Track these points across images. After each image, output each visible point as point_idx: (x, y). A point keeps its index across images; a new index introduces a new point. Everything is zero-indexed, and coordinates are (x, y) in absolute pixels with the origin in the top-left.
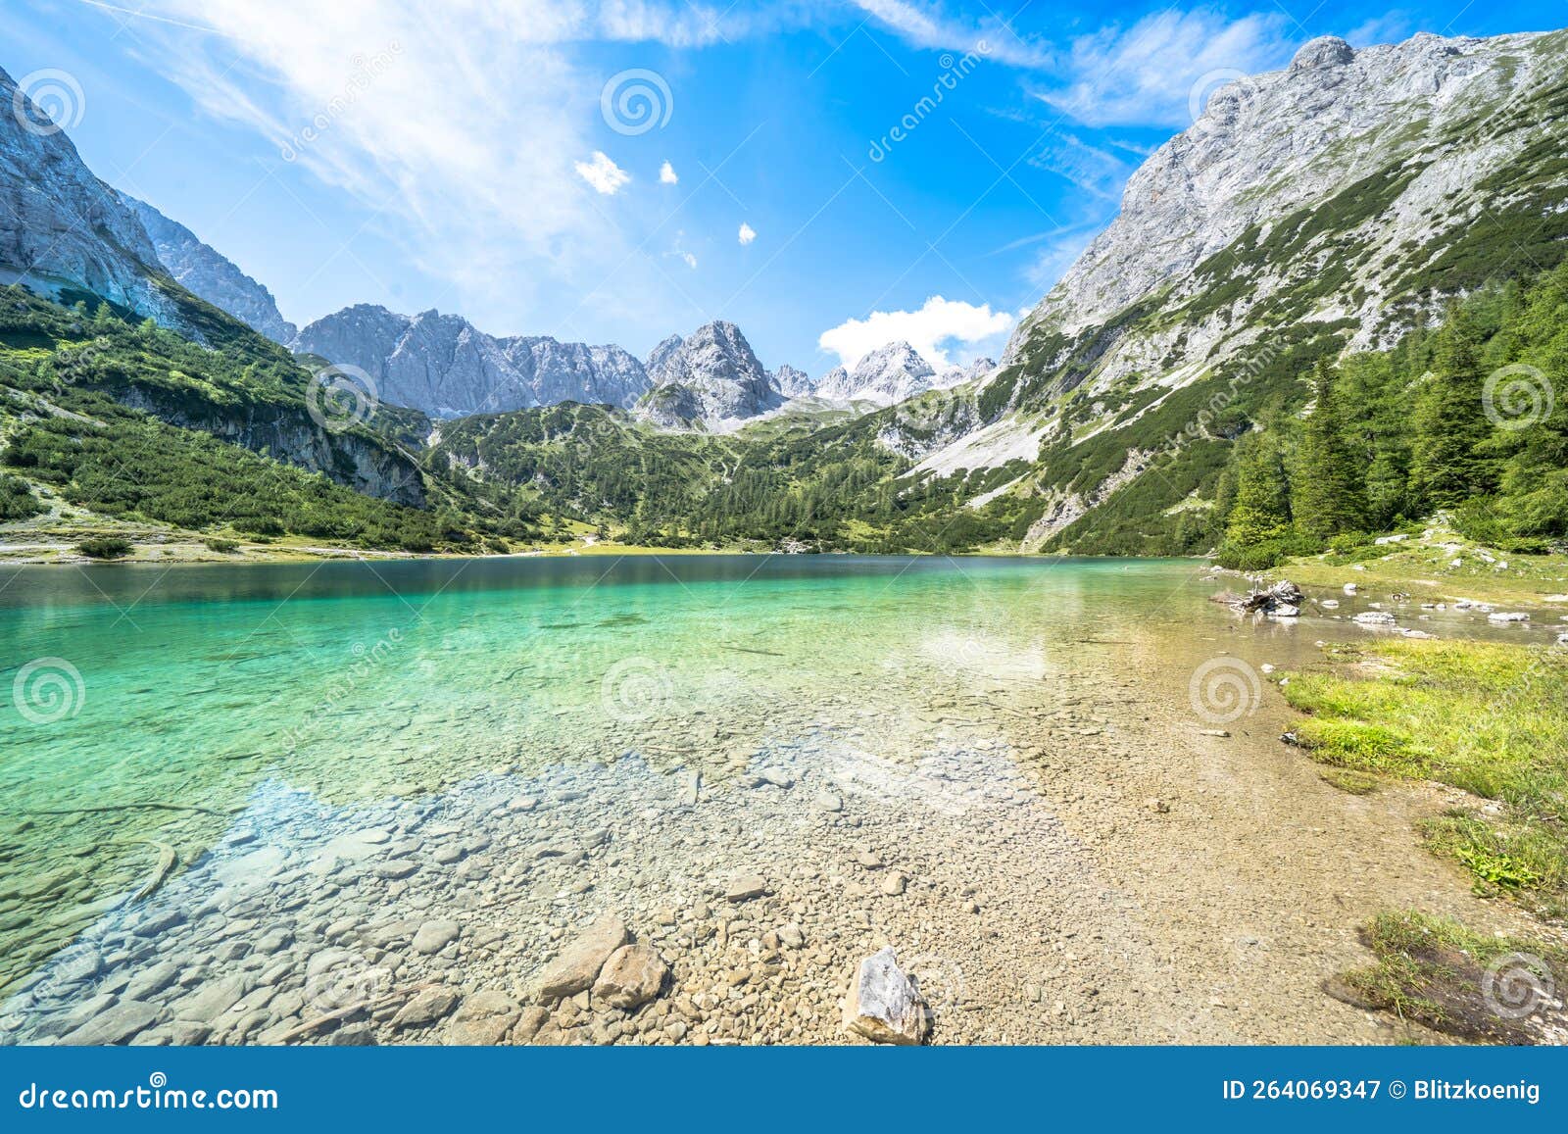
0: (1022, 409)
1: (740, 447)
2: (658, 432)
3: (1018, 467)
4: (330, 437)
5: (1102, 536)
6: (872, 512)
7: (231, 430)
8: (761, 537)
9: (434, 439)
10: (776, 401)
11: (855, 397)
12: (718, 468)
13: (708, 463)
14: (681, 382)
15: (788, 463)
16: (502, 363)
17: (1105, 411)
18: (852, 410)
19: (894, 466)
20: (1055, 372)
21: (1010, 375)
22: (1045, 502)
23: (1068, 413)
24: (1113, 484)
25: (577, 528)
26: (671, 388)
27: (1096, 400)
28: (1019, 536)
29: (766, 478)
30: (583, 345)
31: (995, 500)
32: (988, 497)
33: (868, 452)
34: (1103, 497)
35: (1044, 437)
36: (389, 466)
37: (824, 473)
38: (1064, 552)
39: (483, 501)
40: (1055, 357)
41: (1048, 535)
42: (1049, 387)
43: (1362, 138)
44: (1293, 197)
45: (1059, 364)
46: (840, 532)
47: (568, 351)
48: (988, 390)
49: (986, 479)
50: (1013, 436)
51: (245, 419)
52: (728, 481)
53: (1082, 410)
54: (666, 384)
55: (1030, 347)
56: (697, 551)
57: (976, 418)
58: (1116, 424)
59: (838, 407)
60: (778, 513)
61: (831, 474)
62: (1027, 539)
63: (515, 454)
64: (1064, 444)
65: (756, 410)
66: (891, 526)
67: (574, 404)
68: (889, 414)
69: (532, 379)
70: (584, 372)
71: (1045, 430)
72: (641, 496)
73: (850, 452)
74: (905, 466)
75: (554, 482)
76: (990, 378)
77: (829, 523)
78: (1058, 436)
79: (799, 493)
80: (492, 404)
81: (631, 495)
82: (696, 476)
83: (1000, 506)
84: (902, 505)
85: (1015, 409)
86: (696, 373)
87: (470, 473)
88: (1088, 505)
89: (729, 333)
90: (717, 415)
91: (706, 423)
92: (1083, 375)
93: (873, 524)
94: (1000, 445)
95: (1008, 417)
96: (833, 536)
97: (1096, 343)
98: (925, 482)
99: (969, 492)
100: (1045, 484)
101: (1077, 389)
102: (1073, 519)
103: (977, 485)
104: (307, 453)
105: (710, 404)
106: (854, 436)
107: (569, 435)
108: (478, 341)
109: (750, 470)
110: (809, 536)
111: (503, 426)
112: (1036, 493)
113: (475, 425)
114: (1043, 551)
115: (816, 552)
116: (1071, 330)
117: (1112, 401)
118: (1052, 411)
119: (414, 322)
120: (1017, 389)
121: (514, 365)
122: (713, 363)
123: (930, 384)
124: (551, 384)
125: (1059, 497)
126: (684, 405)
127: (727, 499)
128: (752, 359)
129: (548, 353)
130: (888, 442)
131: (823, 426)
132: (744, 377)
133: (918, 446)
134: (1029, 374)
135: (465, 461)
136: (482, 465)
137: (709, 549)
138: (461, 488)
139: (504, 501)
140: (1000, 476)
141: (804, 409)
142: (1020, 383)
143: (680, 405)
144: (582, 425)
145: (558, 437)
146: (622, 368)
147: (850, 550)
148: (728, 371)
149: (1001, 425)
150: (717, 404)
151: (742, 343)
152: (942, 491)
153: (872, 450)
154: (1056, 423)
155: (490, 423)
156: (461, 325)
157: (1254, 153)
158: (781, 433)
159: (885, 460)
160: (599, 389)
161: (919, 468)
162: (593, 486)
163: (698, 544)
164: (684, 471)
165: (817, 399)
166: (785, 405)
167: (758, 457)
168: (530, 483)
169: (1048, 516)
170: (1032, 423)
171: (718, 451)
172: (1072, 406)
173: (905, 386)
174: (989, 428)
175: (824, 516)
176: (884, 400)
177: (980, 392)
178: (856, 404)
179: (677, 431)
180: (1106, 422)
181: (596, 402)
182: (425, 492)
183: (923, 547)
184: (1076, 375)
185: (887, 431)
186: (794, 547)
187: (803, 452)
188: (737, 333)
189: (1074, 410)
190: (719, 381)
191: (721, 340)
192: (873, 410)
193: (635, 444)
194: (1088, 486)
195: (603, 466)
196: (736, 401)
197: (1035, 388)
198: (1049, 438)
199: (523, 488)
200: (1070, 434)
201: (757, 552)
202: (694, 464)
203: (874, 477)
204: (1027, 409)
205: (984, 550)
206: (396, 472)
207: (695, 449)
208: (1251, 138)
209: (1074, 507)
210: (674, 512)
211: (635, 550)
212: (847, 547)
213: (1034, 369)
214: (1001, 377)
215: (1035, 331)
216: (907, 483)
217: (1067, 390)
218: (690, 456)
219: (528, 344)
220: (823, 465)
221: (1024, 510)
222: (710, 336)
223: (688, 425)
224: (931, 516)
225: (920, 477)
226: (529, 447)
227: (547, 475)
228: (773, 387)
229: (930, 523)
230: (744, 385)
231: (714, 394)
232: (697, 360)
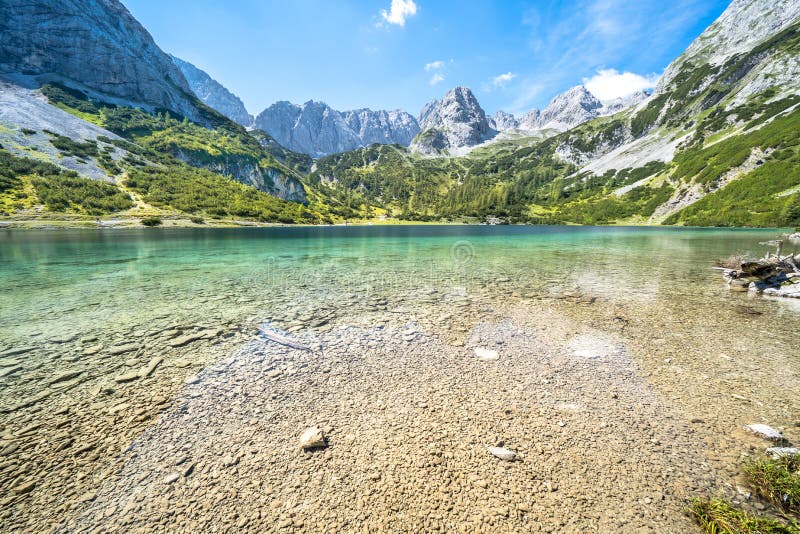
0: (666, 125)
1: (468, 163)
2: (422, 158)
3: (656, 167)
4: (262, 169)
5: (714, 213)
6: (546, 199)
7: (220, 168)
8: (475, 215)
9: (314, 168)
10: (493, 134)
11: (544, 127)
12: (454, 177)
13: (449, 174)
14: (436, 127)
15: (496, 171)
16: (344, 125)
17: (737, 120)
18: (541, 136)
19: (565, 171)
20: (699, 94)
21: (660, 101)
22: (672, 190)
23: (704, 124)
24: (733, 176)
25: (379, 211)
26: (430, 131)
27: (731, 112)
28: (648, 213)
29: (482, 181)
30: (384, 111)
31: (634, 190)
32: (629, 188)
33: (548, 162)
34: (722, 185)
35: (681, 144)
36: (289, 182)
37: (519, 177)
38: (680, 224)
39: (333, 198)
40: (701, 83)
41: (670, 213)
42: (691, 107)
45: (702, 88)
46: (523, 212)
47: (376, 115)
48: (640, 114)
49: (629, 176)
50: (655, 145)
51: (225, 163)
52: (460, 183)
53: (718, 121)
54: (427, 129)
55: (678, 79)
56: (437, 223)
57: (628, 134)
58: (744, 130)
59: (531, 135)
60: (485, 202)
61: (522, 177)
62: (654, 215)
63: (350, 174)
64: (695, 149)
65: (480, 141)
66: (557, 208)
67: (379, 145)
68: (565, 137)
69: (358, 133)
70: (385, 128)
71: (683, 139)
72: (412, 193)
73: (536, 163)
74: (572, 170)
75: (369, 188)
76: (643, 105)
77: (517, 206)
78: (692, 142)
79: (500, 190)
80: (341, 148)
81: (407, 193)
82: (442, 182)
83: (636, 195)
84: (565, 195)
85: (661, 125)
86: (445, 121)
87: (330, 185)
88: (708, 191)
89: (465, 93)
90: (456, 145)
91: (450, 151)
92: (722, 95)
93: (545, 207)
94: (644, 152)
95: (653, 132)
96: (519, 215)
97: (739, 67)
98: (584, 179)
99: (615, 185)
100: (674, 178)
101: (715, 107)
102: (693, 201)
103: (621, 180)
104: (252, 178)
105: (452, 139)
106: (539, 153)
107: (376, 162)
108: (332, 114)
109: (474, 177)
110: (503, 214)
111: (345, 160)
112: (666, 184)
113: (332, 160)
114: (663, 223)
115: (507, 223)
116: (718, 60)
117: (744, 113)
118: (691, 124)
119: (303, 108)
120: (663, 111)
121: (350, 127)
122: (455, 114)
123: (598, 114)
124: (369, 134)
125: (684, 186)
126: (438, 141)
127: (458, 194)
128: (478, 109)
129: (366, 117)
130: (562, 155)
131: (521, 147)
132: (472, 121)
133: (583, 156)
134: (675, 99)
135: (328, 178)
136: (335, 181)
137: (444, 222)
138: (323, 192)
139: (343, 198)
140: (641, 173)
141: (510, 138)
142: (667, 106)
143: (435, 141)
144: (382, 156)
145: (371, 164)
146: (405, 122)
147: (528, 223)
148: (464, 118)
149: (647, 138)
150: (456, 138)
151: (472, 100)
152: (596, 184)
153: (551, 161)
154: (692, 133)
155: (338, 158)
156: (324, 107)
158: (494, 153)
159: (559, 166)
160: (393, 134)
161: (581, 171)
162: (387, 190)
163: (438, 219)
164: (436, 179)
165: (518, 131)
166: (497, 137)
167: (478, 169)
168: (358, 188)
169: (673, 199)
170: (672, 135)
171: (455, 166)
172: (708, 119)
173: (580, 117)
174: (638, 141)
175: (514, 202)
176: (563, 128)
177: (634, 115)
178: (544, 132)
179: (433, 156)
180: (738, 129)
181: (391, 143)
182: (306, 195)
183: (577, 221)
184: (716, 95)
185: (563, 148)
186: (493, 221)
187: (505, 164)
188: (469, 93)
189: (710, 122)
190: (458, 125)
191: (460, 98)
192: (555, 135)
193: (410, 165)
194: (710, 178)
195: (393, 178)
196: (467, 136)
197: (679, 109)
198: (684, 144)
199: (354, 191)
200: (702, 141)
201: (470, 223)
202: (441, 175)
203: (549, 178)
204: (670, 124)
205: (619, 222)
206: (292, 185)
207: (442, 166)
209: (695, 192)
210: (429, 202)
211: (404, 223)
212: (526, 221)
213: (680, 95)
214: (652, 104)
215: (686, 65)
216: (572, 180)
217: (707, 107)
218: (439, 170)
219: (356, 114)
220: (519, 171)
221: (654, 196)
222: (453, 96)
223: (439, 152)
224: (585, 201)
225: (580, 177)
226: (357, 170)
227: (365, 184)
228: (491, 125)
229: (584, 205)
230: (473, 126)
231: (455, 133)
232: (445, 113)
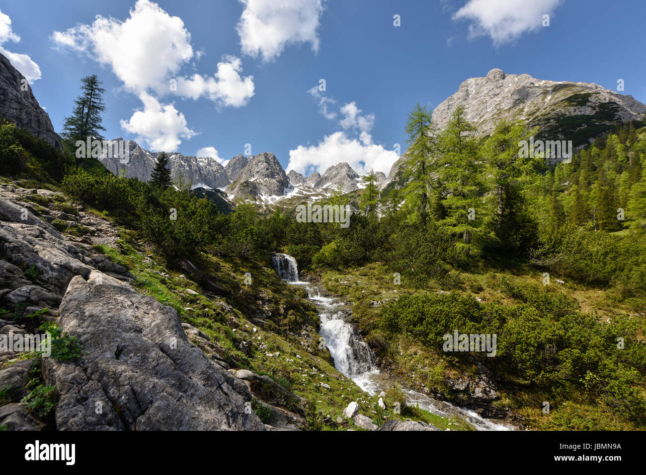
14: (250, 180)
30: (195, 158)
43: (506, 110)
44: (486, 129)
47: (188, 160)
55: (399, 174)
65: (284, 193)
70: (196, 171)
86: (256, 175)
89: (271, 158)
90: (266, 195)
91: (263, 199)
105: (263, 189)
122: (264, 171)
126: (253, 190)
128: (281, 170)
129: (178, 160)
132: (278, 178)
143: (251, 190)
146: (215, 168)
148: (272, 176)
150: (268, 190)
157: (475, 108)
166: (296, 191)
188: (274, 158)
190: (268, 179)
191: (267, 161)
196: (276, 189)
208: (474, 102)
215: (401, 167)
222: (263, 159)
230: (279, 182)
231: (265, 186)
232: (257, 170)
